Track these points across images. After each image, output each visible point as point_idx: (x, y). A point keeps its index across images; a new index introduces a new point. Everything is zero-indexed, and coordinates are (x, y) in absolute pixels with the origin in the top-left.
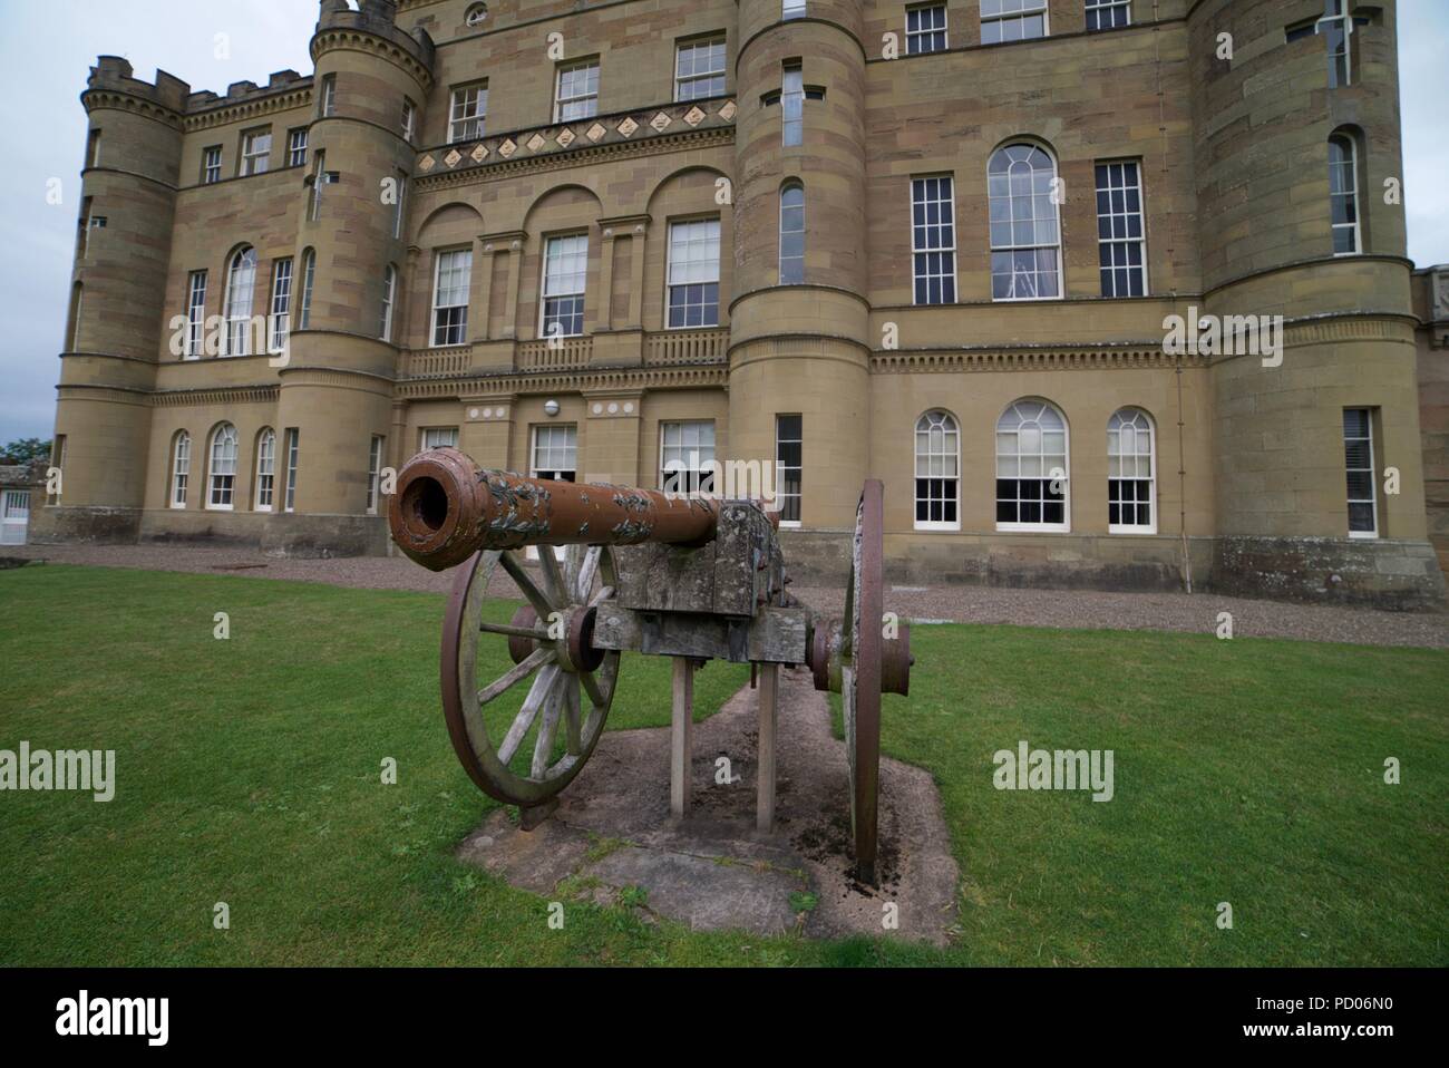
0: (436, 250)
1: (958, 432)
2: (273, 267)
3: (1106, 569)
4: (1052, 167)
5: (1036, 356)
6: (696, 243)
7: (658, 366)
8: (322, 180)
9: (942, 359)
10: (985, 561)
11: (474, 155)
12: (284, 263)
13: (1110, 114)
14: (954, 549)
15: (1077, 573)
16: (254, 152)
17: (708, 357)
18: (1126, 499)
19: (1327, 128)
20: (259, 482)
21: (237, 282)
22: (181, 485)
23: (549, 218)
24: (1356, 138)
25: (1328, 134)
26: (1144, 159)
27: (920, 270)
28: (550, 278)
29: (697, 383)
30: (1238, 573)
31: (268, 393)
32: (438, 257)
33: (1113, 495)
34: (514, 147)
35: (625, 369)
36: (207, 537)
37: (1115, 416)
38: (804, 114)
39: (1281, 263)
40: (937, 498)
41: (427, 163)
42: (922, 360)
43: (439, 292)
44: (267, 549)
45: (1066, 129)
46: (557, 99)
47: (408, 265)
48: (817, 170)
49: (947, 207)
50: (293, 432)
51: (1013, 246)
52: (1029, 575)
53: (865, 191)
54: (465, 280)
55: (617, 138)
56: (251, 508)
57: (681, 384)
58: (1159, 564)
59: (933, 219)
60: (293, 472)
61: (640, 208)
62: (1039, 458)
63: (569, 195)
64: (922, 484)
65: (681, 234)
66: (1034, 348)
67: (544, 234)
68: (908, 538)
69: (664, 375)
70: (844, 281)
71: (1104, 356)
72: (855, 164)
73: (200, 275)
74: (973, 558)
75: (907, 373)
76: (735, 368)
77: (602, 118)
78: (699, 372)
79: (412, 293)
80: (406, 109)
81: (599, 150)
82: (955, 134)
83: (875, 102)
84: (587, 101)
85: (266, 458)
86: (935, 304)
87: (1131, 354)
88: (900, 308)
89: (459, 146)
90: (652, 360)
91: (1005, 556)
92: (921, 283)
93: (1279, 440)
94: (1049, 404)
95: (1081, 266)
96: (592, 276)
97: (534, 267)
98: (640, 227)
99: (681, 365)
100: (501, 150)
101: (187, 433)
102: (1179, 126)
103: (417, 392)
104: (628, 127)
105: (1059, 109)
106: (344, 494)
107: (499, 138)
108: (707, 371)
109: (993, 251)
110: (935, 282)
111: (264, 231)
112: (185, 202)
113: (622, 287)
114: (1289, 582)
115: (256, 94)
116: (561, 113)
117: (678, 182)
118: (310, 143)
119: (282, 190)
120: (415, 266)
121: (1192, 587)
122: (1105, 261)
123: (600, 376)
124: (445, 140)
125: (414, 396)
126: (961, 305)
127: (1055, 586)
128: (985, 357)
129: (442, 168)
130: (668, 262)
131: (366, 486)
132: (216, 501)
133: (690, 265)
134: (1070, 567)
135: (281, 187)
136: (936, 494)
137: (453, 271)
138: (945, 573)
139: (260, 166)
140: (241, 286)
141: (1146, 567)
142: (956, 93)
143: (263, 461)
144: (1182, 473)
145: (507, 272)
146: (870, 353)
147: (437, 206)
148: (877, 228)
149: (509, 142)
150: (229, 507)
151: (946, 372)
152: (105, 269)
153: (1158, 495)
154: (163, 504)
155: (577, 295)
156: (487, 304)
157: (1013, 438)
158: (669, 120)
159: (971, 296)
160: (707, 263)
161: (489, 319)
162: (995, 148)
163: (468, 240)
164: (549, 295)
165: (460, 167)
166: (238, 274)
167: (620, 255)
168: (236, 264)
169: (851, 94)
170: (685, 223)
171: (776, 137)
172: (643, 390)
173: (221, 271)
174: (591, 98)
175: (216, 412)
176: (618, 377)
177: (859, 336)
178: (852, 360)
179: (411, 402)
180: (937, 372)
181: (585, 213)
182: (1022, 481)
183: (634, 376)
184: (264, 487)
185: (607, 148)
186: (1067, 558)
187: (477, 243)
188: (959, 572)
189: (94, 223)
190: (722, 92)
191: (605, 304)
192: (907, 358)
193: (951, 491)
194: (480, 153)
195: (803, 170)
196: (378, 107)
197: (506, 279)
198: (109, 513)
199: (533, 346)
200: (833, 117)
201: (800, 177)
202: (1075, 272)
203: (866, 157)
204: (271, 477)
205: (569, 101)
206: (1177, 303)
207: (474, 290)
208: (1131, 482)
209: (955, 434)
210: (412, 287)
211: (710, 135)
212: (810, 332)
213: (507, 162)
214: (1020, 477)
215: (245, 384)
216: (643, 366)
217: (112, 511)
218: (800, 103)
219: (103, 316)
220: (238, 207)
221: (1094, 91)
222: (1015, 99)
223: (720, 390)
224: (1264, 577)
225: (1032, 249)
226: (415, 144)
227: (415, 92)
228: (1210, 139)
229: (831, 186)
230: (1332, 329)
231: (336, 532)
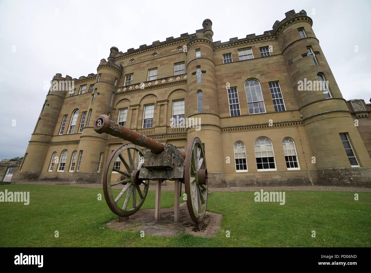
0: (119, 109)
1: (245, 146)
2: (83, 113)
3: (289, 180)
4: (259, 84)
5: (261, 126)
6: (179, 105)
7: (170, 134)
8: (96, 94)
9: (238, 129)
10: (256, 180)
11: (129, 88)
12: (85, 113)
13: (270, 73)
14: (247, 177)
15: (281, 181)
16: (82, 90)
17: (182, 131)
18: (291, 161)
19: (316, 73)
20: (71, 164)
21: (74, 117)
22: (52, 166)
23: (145, 101)
24: (323, 75)
25: (317, 74)
26: (279, 81)
27: (231, 108)
28: (145, 115)
29: (180, 138)
30: (324, 179)
31: (77, 142)
32: (120, 110)
33: (287, 160)
34: (138, 86)
35: (162, 135)
36: (56, 179)
37: (284, 140)
38: (201, 76)
39: (314, 101)
40: (241, 164)
41: (119, 90)
42: (234, 129)
43: (119, 118)
44: (71, 181)
45: (261, 76)
46: (148, 76)
47: (113, 112)
48: (205, 88)
49: (236, 94)
50: (81, 151)
51: (253, 102)
52: (268, 183)
53: (217, 92)
54: (126, 115)
55: (161, 84)
56: (68, 171)
57: (176, 138)
58: (303, 178)
59: (233, 97)
60: (80, 161)
61: (166, 98)
62: (266, 152)
63: (150, 96)
64: (237, 160)
65: (176, 104)
66: (260, 124)
67: (144, 105)
68: (234, 175)
69: (172, 136)
70: (213, 112)
71: (278, 125)
72: (214, 86)
73: (66, 116)
74: (252, 179)
75: (230, 133)
76: (188, 133)
77: (158, 80)
78: (180, 135)
79: (113, 119)
80: (115, 80)
81: (157, 86)
82: (236, 79)
83: (218, 73)
84: (155, 77)
85: (74, 158)
86: (236, 116)
87: (285, 124)
88: (227, 118)
89: (126, 87)
90: (169, 133)
91: (260, 178)
92: (232, 112)
93: (325, 142)
94: (267, 138)
95: (269, 105)
96: (155, 114)
97: (142, 112)
98: (166, 102)
99: (176, 134)
100: (135, 87)
101: (56, 152)
102: (286, 74)
103: (112, 142)
104: (164, 81)
105: (259, 72)
106: (92, 167)
107: (135, 85)
108: (182, 135)
109: (248, 103)
110: (235, 111)
111: (82, 106)
112: (66, 100)
113: (162, 116)
114: (339, 180)
115: (85, 78)
116: (149, 79)
117: (175, 92)
118: (94, 87)
119: (87, 97)
120: (114, 112)
121: (313, 184)
122: (275, 103)
123: (156, 137)
124: (123, 85)
125: (112, 143)
126: (242, 116)
127: (275, 185)
128: (249, 127)
129: (122, 91)
130: (173, 110)
131: (98, 165)
132: (60, 170)
133: (178, 110)
134: (278, 180)
135: (86, 97)
136: (241, 163)
137: (123, 114)
138: (245, 183)
139: (83, 92)
140: (75, 118)
141: (299, 179)
142: (235, 70)
143: (73, 159)
144: (304, 153)
145: (135, 114)
146: (221, 128)
147: (120, 99)
148: (220, 100)
149: (137, 85)
150: (63, 171)
151: (240, 132)
152: (47, 115)
153: (299, 159)
154: (47, 171)
155: (151, 118)
156: (130, 121)
157: (259, 147)
158: (173, 80)
159: (244, 113)
160: (182, 110)
161: (131, 124)
162: (246, 81)
163: (127, 107)
164: (145, 119)
165: (126, 91)
166: (75, 115)
167: (161, 109)
168: (74, 113)
169: (212, 72)
170: (177, 101)
171: (196, 81)
172: (167, 140)
173: (71, 115)
174: (155, 76)
175: (64, 147)
176: (161, 137)
177: (218, 125)
178: (217, 130)
179: (111, 144)
180: (237, 132)
181: (153, 100)
182: (262, 158)
183: (164, 137)
184: (72, 166)
185: (159, 86)
186: (277, 177)
187: (129, 107)
188: (249, 183)
189: (46, 105)
190: (184, 73)
191: (158, 120)
192: (231, 129)
193: (245, 162)
194: (131, 88)
195: (202, 88)
196: (110, 79)
197: (135, 115)
198: (33, 173)
199: (141, 130)
200: (208, 76)
201: (201, 89)
202: (268, 106)
203: (216, 85)
204: (75, 163)
205: (151, 77)
206: (294, 112)
207: (128, 118)
208: (291, 156)
209: (244, 147)
210: (113, 117)
211: (182, 82)
212: (205, 124)
213: (137, 90)
214: (262, 157)
215: (72, 140)
216: (167, 134)
217: (34, 172)
218: (201, 74)
219: (43, 125)
220: (77, 101)
221: (265, 68)
222: (249, 71)
223: (185, 139)
224: (332, 179)
225: (257, 102)
226: (117, 87)
227: (118, 76)
228: (293, 76)
229: (209, 91)
230: (331, 115)
231: (89, 177)
